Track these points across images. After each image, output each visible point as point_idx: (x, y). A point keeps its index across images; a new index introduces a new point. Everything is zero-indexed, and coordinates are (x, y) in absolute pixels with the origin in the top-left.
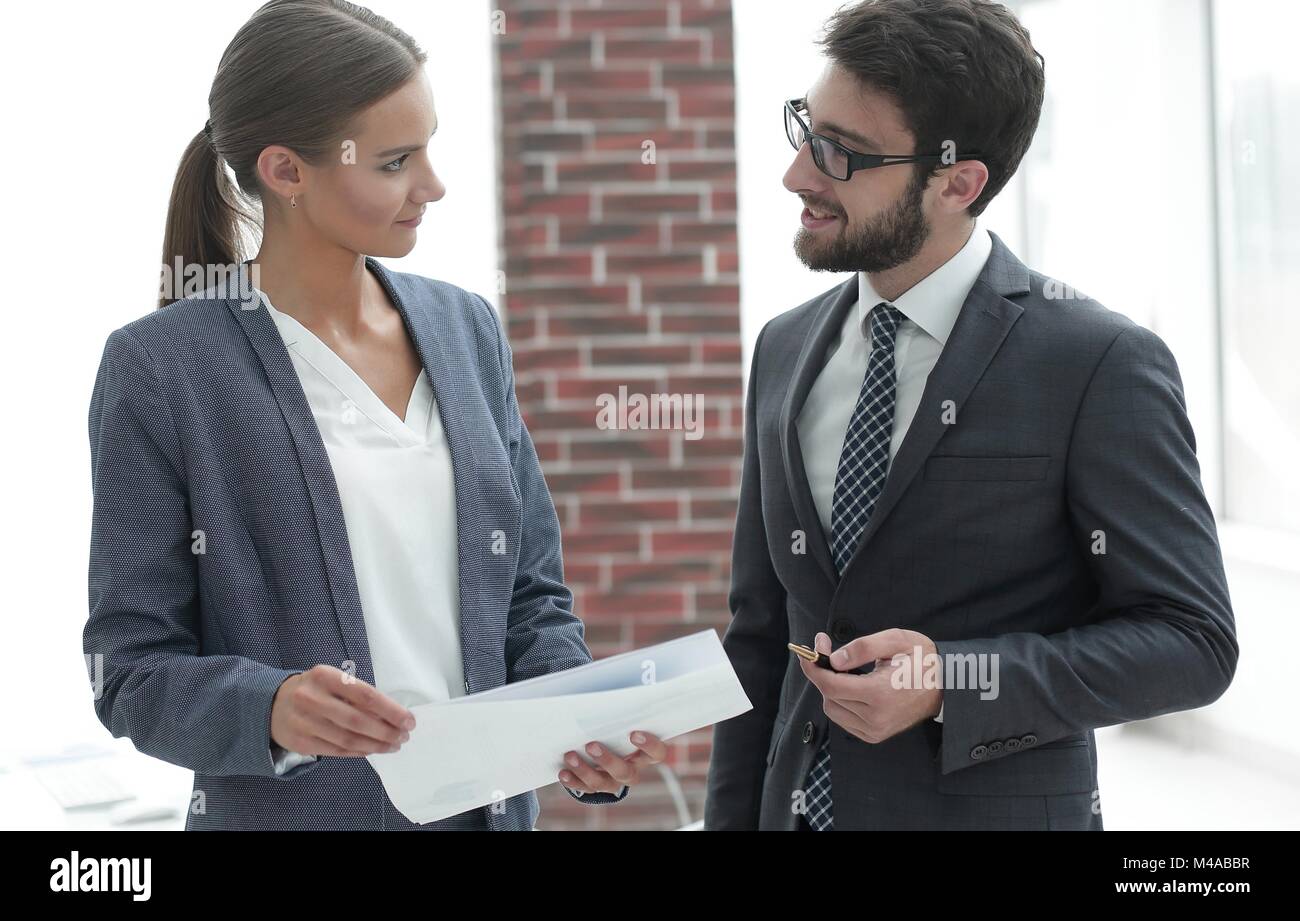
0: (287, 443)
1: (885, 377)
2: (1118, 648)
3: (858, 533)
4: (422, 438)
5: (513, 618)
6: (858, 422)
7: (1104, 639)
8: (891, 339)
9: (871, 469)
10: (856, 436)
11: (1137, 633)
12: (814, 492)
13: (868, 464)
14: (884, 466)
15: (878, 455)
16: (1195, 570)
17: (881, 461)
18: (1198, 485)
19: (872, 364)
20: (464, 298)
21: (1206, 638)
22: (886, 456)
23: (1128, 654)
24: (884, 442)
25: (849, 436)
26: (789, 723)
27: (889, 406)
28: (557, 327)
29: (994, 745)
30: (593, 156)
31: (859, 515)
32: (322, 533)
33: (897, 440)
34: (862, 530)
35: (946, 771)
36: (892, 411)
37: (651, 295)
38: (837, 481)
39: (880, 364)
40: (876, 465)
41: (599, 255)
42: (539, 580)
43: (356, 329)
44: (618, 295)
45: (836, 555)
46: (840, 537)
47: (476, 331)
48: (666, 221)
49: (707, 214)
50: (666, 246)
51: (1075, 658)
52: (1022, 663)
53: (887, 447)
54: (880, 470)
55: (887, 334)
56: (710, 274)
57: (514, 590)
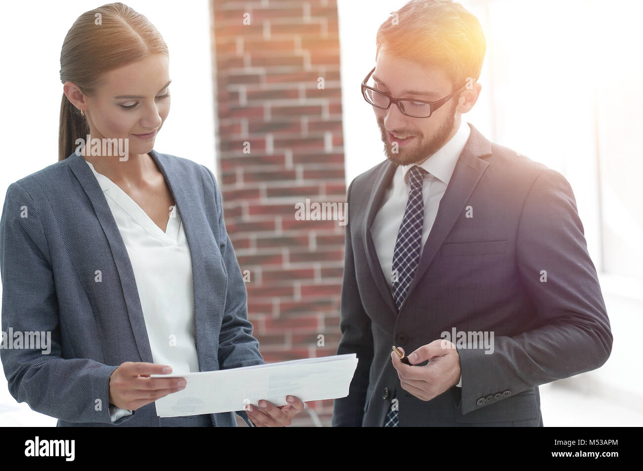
0: (105, 242)
1: (418, 204)
2: (550, 341)
3: (406, 287)
4: (175, 242)
5: (222, 338)
6: (404, 228)
7: (542, 337)
8: (420, 184)
9: (412, 253)
10: (403, 235)
11: (559, 332)
12: (382, 266)
13: (410, 250)
14: (418, 251)
15: (415, 245)
16: (587, 297)
17: (417, 248)
18: (586, 251)
19: (411, 198)
20: (197, 168)
21: (596, 333)
22: (419, 246)
23: (556, 344)
24: (418, 238)
25: (399, 236)
26: (375, 389)
27: (420, 220)
28: (248, 177)
29: (489, 397)
30: (265, 86)
31: (407, 277)
32: (124, 291)
33: (425, 236)
34: (408, 285)
35: (464, 413)
36: (422, 222)
37: (297, 159)
38: (394, 260)
39: (415, 197)
40: (414, 250)
41: (270, 139)
42: (236, 318)
43: (140, 184)
44: (279, 159)
45: (396, 299)
46: (397, 289)
47: (203, 185)
48: (305, 120)
49: (326, 116)
50: (305, 133)
51: (528, 348)
52: (501, 353)
53: (420, 241)
54: (416, 253)
55: (418, 181)
56: (329, 147)
57: (223, 323)
